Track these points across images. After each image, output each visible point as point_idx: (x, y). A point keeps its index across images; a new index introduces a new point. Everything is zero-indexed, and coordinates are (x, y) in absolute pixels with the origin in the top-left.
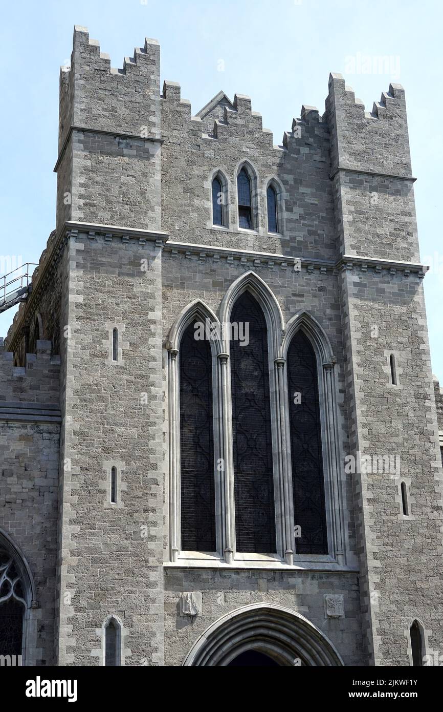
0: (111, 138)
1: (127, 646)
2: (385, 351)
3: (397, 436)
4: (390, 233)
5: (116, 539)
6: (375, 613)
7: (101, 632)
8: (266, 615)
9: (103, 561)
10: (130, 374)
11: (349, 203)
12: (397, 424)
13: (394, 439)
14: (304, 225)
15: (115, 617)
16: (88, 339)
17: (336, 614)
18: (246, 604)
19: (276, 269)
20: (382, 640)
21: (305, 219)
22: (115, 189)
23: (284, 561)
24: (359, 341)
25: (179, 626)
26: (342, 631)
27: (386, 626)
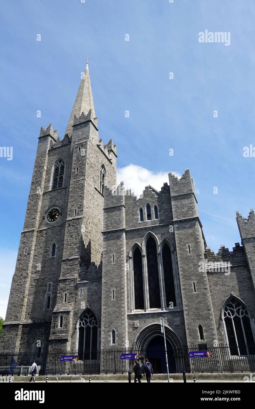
0: (112, 209)
1: (117, 337)
2: (186, 245)
3: (191, 269)
4: (187, 210)
5: (114, 309)
6: (187, 323)
7: (111, 333)
8: (156, 326)
9: (111, 315)
10: (117, 266)
11: (174, 206)
12: (191, 265)
13: (190, 270)
14: (164, 215)
15: (114, 329)
16: (107, 259)
17: (178, 324)
18: (151, 323)
19: (157, 229)
20: (189, 331)
21: (164, 213)
22: (113, 221)
23: (162, 310)
24: (178, 243)
25: (133, 330)
26: (180, 329)
27: (190, 327)
